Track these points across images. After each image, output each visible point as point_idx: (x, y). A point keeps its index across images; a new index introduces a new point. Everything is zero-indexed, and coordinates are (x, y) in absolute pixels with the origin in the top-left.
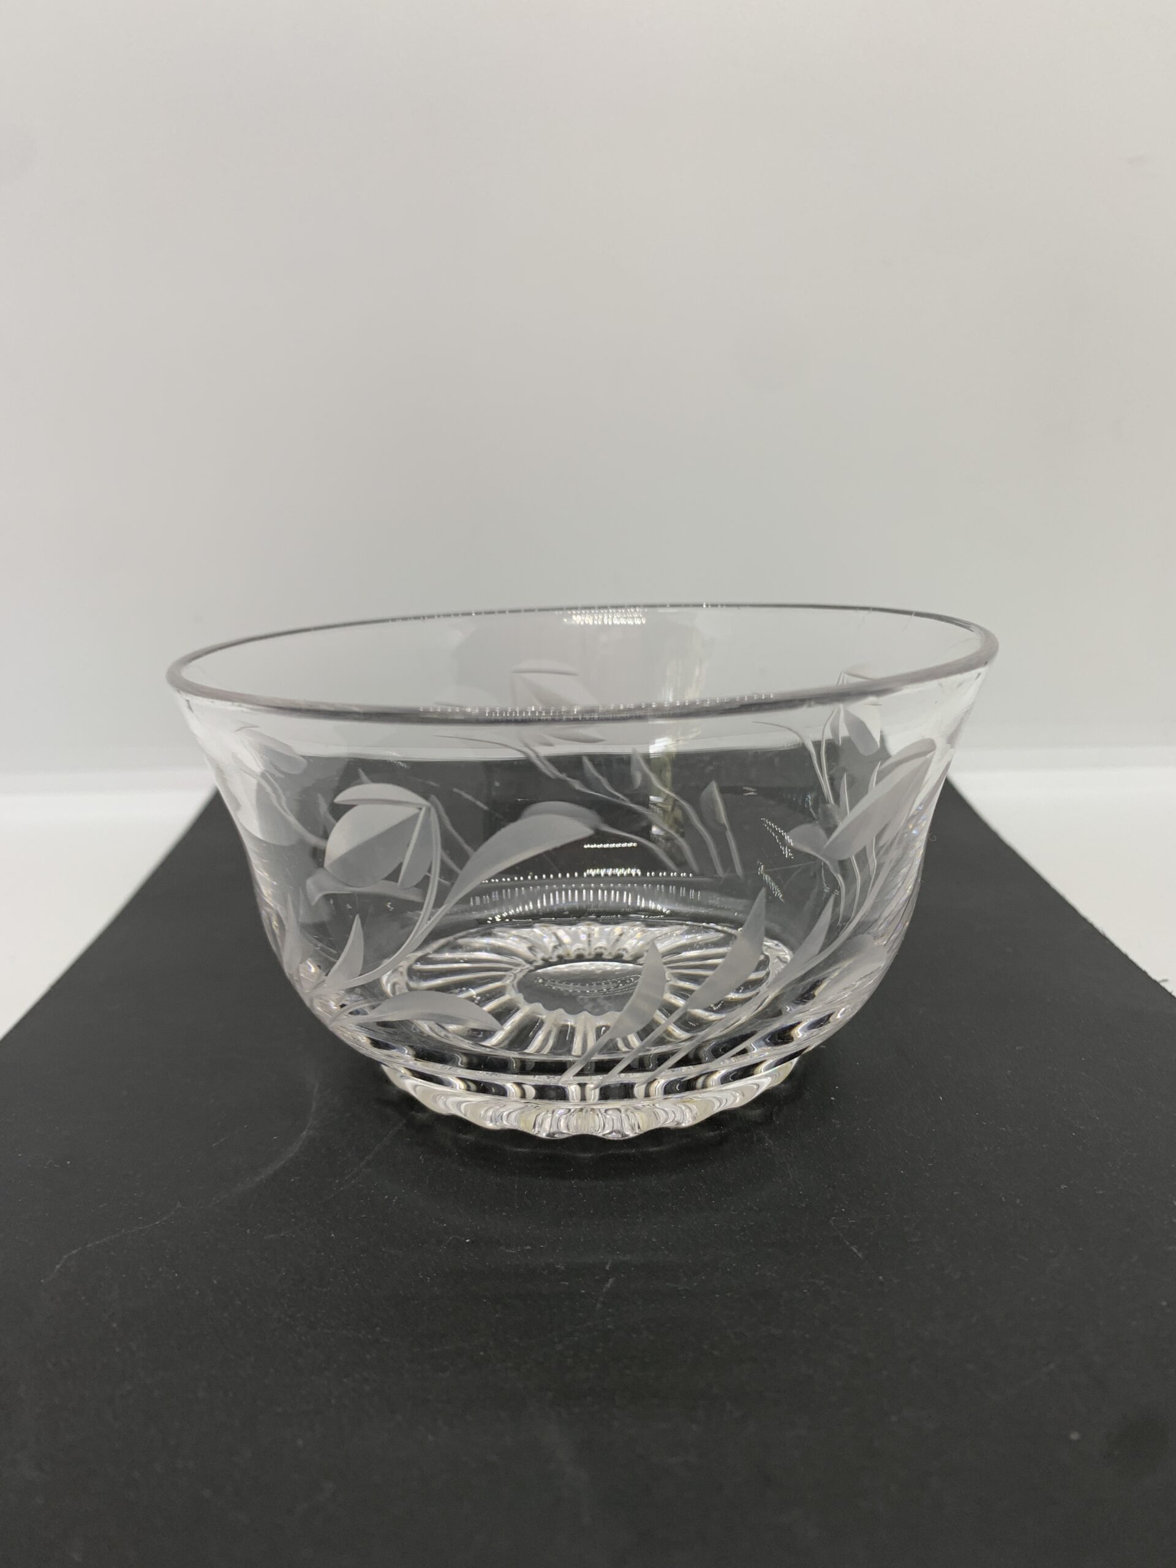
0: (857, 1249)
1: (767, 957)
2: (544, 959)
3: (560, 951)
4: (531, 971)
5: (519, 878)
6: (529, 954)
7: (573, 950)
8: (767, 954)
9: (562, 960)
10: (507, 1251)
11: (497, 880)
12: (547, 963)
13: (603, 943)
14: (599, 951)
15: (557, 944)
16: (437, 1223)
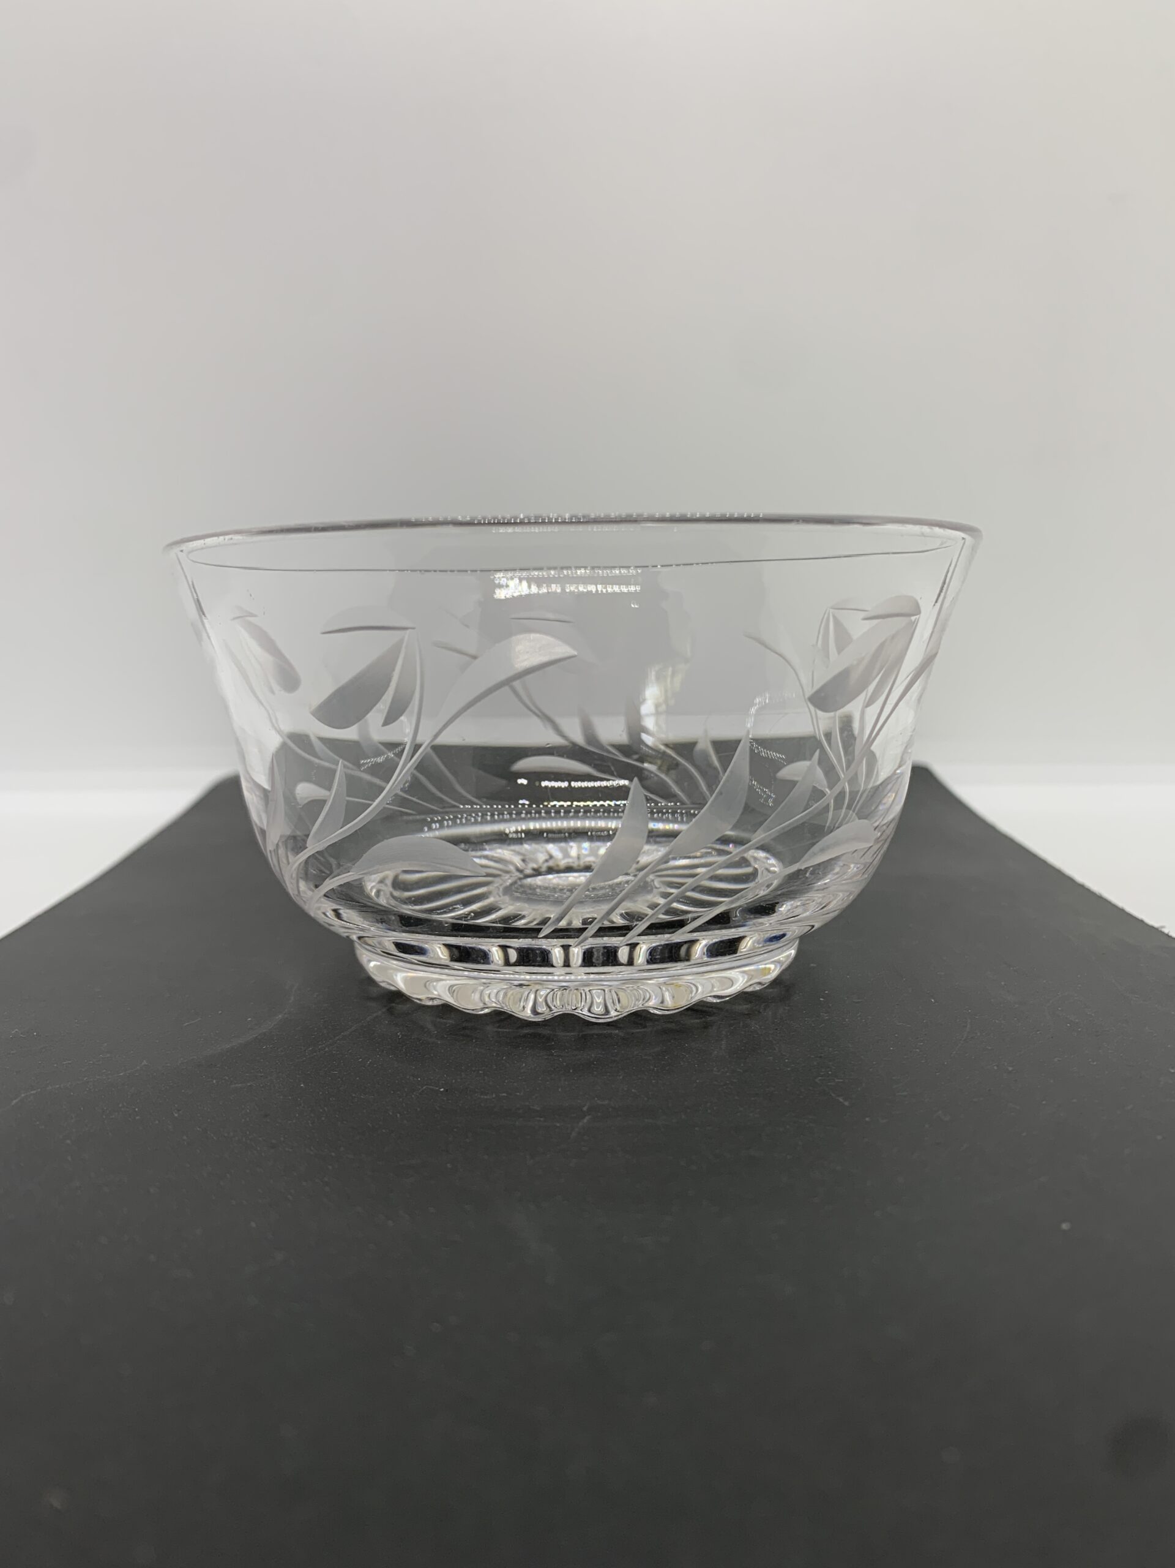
0: (843, 1099)
1: (756, 870)
2: (534, 869)
3: (551, 863)
4: (520, 879)
5: (510, 807)
6: (520, 864)
7: (563, 863)
8: (756, 866)
9: (551, 870)
10: (482, 1097)
11: (488, 807)
12: (537, 872)
13: (591, 859)
14: (588, 864)
15: (547, 857)
16: (411, 1078)
